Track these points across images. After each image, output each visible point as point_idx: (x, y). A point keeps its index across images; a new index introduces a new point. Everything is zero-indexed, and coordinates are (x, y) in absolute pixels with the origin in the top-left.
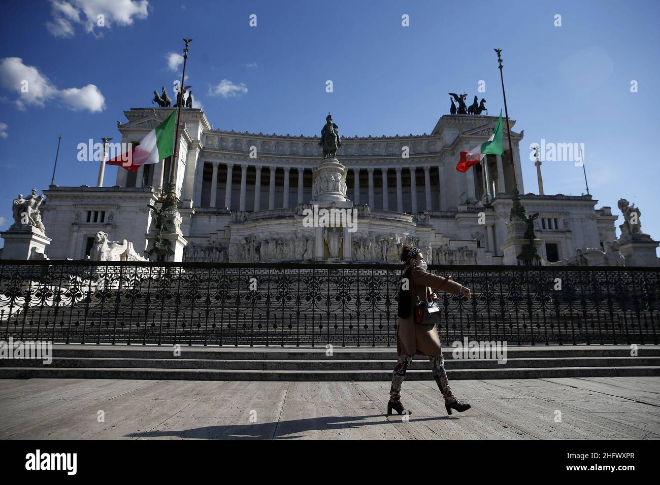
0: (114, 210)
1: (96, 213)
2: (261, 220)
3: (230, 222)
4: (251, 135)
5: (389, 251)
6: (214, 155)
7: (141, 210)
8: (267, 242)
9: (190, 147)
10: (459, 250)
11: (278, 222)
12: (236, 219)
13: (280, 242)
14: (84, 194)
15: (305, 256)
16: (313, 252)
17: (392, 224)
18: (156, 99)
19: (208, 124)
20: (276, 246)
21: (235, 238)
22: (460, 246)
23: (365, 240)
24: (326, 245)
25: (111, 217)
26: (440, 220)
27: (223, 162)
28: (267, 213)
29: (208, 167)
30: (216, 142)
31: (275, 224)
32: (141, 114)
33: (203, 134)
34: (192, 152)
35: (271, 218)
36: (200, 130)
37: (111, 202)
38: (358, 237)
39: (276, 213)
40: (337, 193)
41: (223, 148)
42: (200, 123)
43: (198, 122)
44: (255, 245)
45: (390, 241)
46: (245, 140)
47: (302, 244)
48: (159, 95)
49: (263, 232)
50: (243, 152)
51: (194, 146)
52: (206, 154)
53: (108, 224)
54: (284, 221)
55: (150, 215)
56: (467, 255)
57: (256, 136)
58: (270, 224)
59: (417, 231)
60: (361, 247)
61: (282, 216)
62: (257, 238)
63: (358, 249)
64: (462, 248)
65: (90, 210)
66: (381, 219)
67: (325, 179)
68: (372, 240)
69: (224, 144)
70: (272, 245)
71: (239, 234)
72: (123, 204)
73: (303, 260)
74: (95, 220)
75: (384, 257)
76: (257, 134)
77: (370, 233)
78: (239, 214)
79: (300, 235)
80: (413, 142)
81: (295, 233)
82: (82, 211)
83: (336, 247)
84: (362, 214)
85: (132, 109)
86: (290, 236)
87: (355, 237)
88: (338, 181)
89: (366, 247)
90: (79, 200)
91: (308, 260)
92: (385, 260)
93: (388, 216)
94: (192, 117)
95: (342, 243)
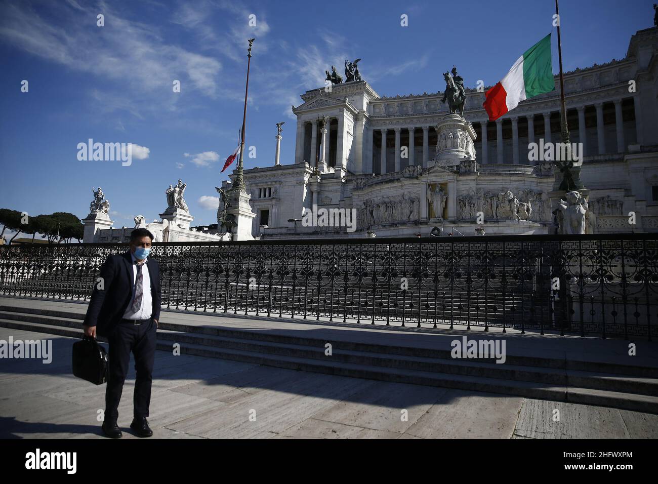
0: (278, 186)
1: (265, 189)
2: (374, 185)
3: (351, 189)
4: (416, 97)
5: (499, 207)
6: (381, 122)
7: (297, 183)
8: (378, 206)
9: (356, 119)
10: (598, 202)
11: (387, 186)
12: (357, 186)
13: (389, 205)
14: (256, 174)
15: (411, 217)
16: (419, 213)
17: (505, 178)
18: (329, 78)
19: (374, 93)
20: (386, 209)
21: (357, 204)
22: (599, 196)
23: (471, 198)
24: (430, 205)
25: (276, 192)
26: (602, 165)
27: (390, 127)
28: (380, 178)
29: (377, 135)
30: (382, 110)
31: (386, 188)
32: (314, 95)
33: (369, 104)
34: (359, 123)
35: (382, 183)
36: (366, 100)
37: (275, 179)
38: (465, 195)
39: (387, 178)
40: (457, 150)
41: (389, 115)
42: (365, 95)
43: (363, 93)
44: (371, 210)
45: (501, 198)
46: (410, 102)
47: (408, 205)
48: (331, 74)
49: (377, 197)
50: (408, 115)
51: (360, 117)
52: (374, 123)
53: (273, 198)
54: (393, 185)
55: (305, 188)
56: (608, 206)
57: (420, 97)
58: (383, 189)
59: (540, 183)
60: (467, 204)
61: (391, 180)
62: (373, 202)
63: (464, 208)
64: (603, 198)
65: (260, 187)
66: (490, 174)
67: (443, 137)
68: (480, 196)
69: (391, 110)
70: (382, 209)
71: (359, 199)
72: (283, 180)
73: (409, 221)
74: (265, 196)
75: (494, 214)
76: (422, 95)
77: (478, 190)
78: (359, 181)
79: (406, 198)
80: (599, 73)
81: (403, 195)
82: (255, 189)
83: (439, 207)
84: (469, 171)
85: (307, 92)
86: (399, 198)
87: (462, 195)
88: (457, 137)
89: (472, 205)
90: (253, 180)
91: (413, 221)
92: (495, 217)
93: (500, 170)
94: (357, 90)
95: (446, 202)
